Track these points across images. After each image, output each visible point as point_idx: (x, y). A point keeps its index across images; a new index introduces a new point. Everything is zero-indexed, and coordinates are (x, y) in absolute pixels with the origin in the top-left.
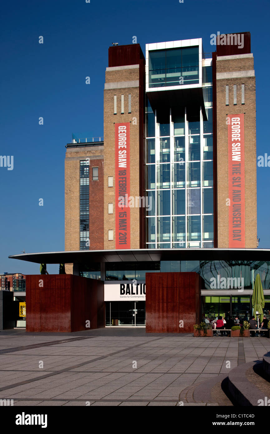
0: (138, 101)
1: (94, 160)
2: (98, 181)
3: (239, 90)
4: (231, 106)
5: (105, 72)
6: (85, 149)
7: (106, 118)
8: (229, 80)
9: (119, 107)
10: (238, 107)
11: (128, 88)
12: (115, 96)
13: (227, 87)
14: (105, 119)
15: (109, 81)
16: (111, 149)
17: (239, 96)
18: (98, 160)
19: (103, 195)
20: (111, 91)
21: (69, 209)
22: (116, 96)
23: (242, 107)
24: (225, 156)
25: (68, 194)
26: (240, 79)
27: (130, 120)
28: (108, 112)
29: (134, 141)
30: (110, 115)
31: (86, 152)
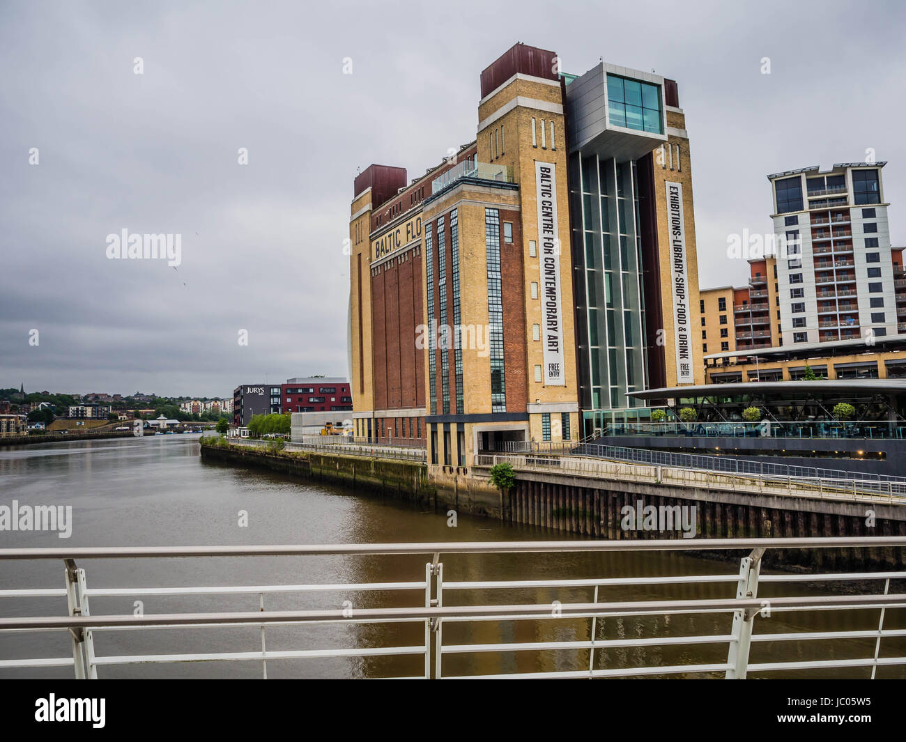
0: (564, 135)
1: (507, 210)
2: (514, 244)
3: (673, 151)
4: (667, 170)
5: (515, 79)
6: (491, 190)
7: (523, 149)
9: (539, 137)
10: (675, 173)
11: (549, 112)
12: (532, 119)
15: (523, 94)
16: (532, 198)
17: (675, 158)
18: (511, 211)
19: (522, 268)
20: (528, 110)
22: (534, 120)
23: (678, 175)
24: (665, 235)
25: (469, 259)
26: (675, 138)
27: (555, 160)
28: (525, 141)
29: (562, 193)
30: (528, 147)
31: (493, 195)
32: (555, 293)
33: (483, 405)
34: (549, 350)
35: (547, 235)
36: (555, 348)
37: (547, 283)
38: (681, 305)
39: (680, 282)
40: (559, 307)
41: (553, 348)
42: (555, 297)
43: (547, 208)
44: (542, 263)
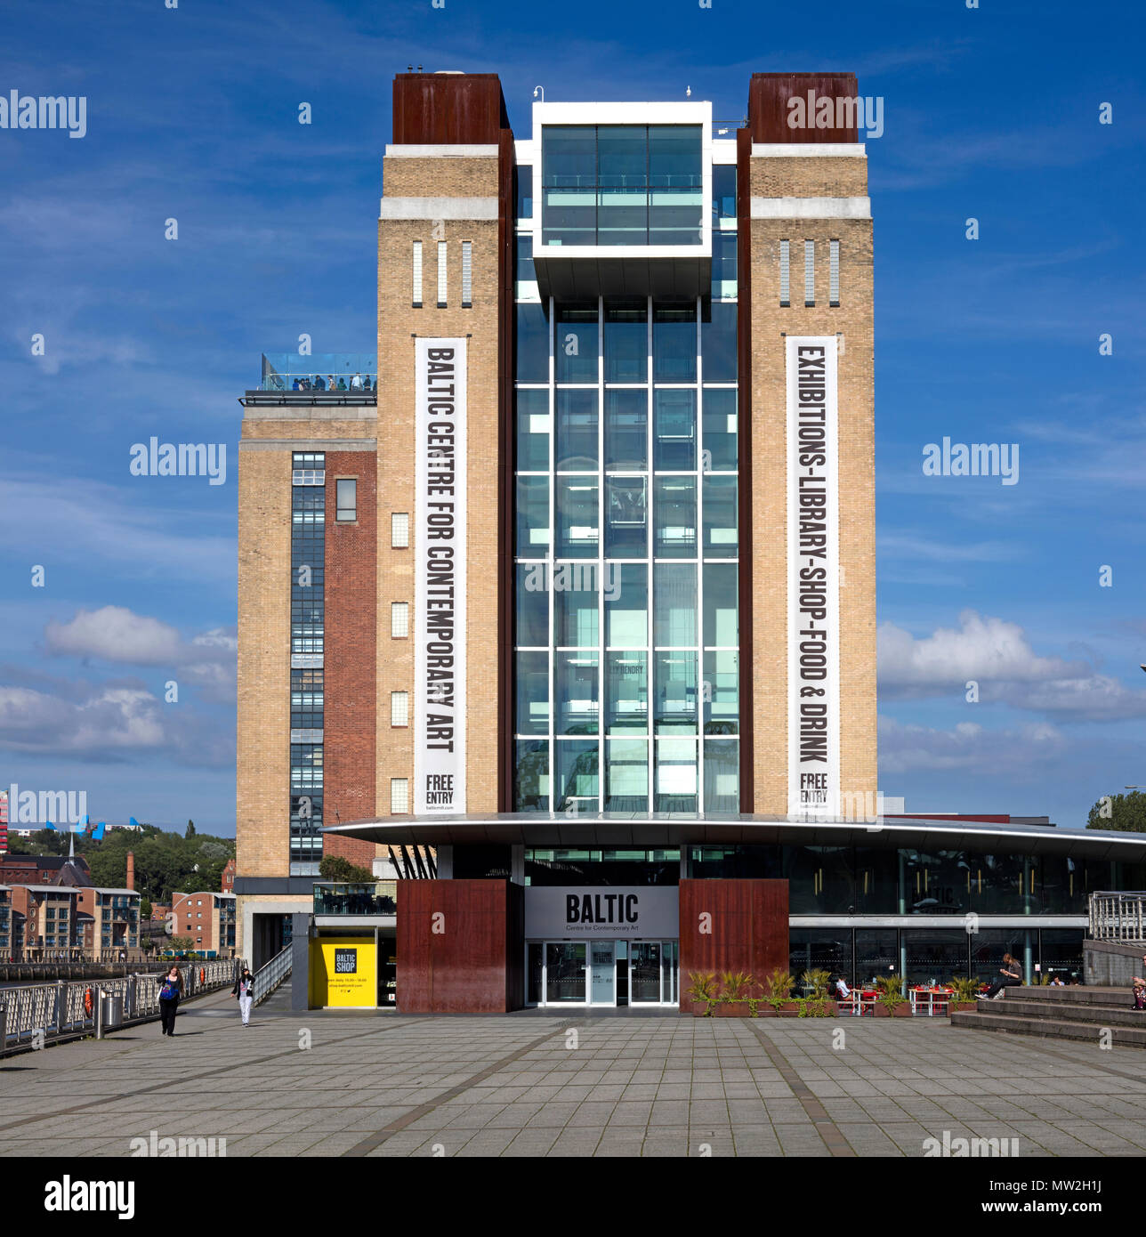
0: (496, 267)
1: (342, 452)
2: (357, 524)
3: (820, 257)
4: (794, 306)
5: (382, 160)
6: (310, 411)
7: (386, 316)
8: (791, 225)
9: (430, 283)
10: (820, 312)
11: (460, 221)
12: (415, 244)
13: (785, 246)
14: (383, 318)
15: (397, 191)
16: (404, 421)
17: (821, 275)
18: (355, 453)
19: (374, 573)
20: (405, 226)
21: (251, 614)
22: (420, 245)
23: (832, 313)
24: (778, 467)
25: (249, 563)
26: (826, 222)
27: (468, 327)
28: (393, 297)
29: (481, 401)
30: (398, 308)
31: (313, 424)
32: (451, 623)
33: (267, 859)
34: (430, 747)
35: (437, 497)
36: (446, 742)
37: (430, 603)
38: (814, 634)
39: (815, 579)
40: (460, 653)
41: (440, 741)
42: (451, 632)
43: (441, 438)
44: (422, 559)
